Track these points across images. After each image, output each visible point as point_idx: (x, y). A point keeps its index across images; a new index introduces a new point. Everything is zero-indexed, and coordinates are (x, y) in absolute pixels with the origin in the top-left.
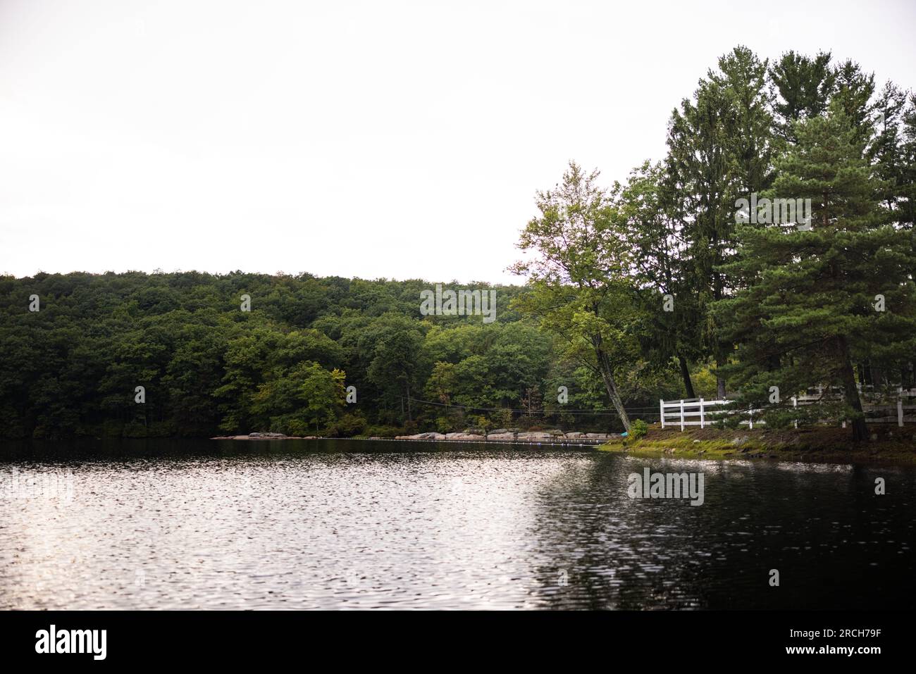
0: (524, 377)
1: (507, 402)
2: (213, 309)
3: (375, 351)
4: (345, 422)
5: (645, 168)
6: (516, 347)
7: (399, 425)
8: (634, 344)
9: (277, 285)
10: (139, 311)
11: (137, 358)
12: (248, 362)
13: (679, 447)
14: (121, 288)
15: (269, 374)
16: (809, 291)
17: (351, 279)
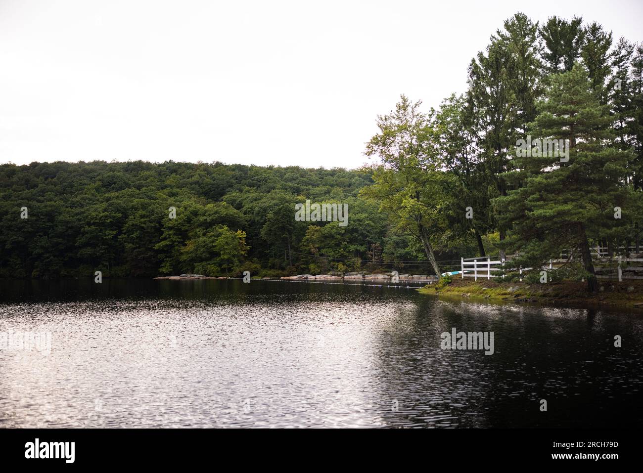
0: (369, 237)
1: (358, 253)
2: (154, 188)
3: (266, 218)
4: (246, 267)
5: (452, 99)
6: (364, 215)
7: (283, 269)
8: (444, 220)
9: (198, 170)
10: (102, 189)
11: (102, 223)
12: (179, 226)
13: (473, 293)
14: (90, 173)
15: (193, 233)
16: (559, 192)
17: (250, 166)
